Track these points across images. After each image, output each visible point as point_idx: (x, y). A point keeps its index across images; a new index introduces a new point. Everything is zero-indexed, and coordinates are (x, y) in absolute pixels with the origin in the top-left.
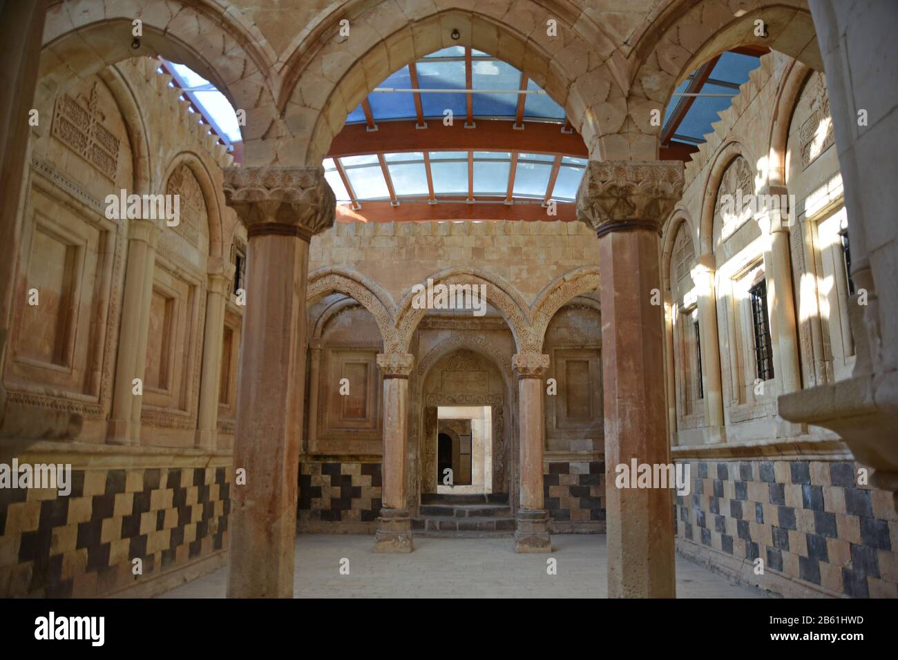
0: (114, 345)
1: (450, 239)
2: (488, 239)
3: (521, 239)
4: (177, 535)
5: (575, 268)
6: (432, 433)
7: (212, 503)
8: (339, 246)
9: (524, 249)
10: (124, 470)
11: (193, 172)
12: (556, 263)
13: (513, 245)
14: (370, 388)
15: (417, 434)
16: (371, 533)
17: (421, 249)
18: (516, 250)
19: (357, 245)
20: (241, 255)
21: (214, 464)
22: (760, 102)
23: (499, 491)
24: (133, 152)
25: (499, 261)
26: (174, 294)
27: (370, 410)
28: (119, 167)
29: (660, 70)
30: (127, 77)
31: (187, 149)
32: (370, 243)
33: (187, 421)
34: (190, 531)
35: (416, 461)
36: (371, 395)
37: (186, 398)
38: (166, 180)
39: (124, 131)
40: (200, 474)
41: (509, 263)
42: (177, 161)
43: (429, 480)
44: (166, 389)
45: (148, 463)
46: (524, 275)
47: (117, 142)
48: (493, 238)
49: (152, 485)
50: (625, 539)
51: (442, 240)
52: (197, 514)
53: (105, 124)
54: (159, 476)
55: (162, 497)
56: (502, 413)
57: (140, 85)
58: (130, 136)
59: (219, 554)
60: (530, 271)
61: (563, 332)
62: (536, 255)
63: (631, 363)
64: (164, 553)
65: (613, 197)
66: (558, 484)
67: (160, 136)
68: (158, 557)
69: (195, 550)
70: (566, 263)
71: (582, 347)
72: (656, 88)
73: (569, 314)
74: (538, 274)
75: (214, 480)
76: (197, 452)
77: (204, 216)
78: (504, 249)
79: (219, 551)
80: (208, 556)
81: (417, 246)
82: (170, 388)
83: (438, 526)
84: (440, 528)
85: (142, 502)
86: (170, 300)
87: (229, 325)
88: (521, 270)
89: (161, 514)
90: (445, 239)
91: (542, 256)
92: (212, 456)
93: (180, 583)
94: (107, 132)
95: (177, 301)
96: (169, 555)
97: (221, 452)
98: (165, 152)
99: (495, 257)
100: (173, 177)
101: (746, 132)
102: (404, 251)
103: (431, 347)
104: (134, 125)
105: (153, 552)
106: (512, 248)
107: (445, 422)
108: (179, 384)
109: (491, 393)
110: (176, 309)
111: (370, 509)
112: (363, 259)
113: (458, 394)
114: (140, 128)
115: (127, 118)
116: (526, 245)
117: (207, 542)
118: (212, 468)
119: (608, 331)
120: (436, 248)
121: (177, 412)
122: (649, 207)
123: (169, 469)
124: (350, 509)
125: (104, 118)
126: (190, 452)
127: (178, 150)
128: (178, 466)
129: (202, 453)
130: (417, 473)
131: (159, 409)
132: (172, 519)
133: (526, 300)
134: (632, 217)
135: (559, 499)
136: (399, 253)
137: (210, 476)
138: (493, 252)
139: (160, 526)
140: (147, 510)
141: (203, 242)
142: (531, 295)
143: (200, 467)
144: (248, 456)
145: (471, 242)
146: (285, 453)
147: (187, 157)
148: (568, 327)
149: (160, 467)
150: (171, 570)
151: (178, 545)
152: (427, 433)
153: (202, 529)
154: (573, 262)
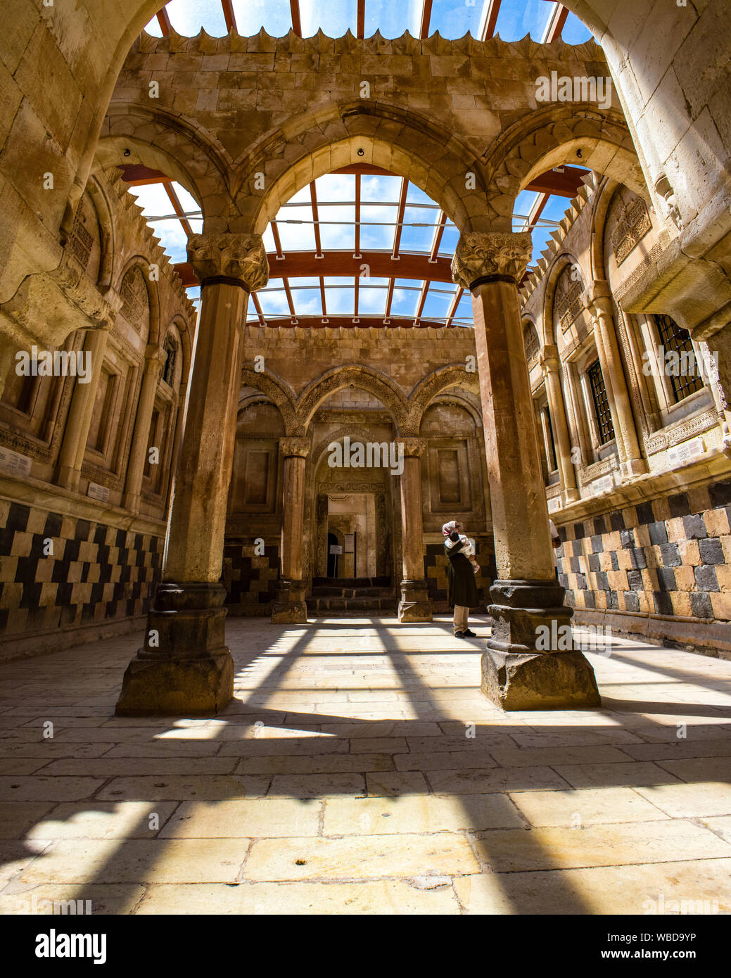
0: (67, 401)
1: (341, 342)
2: (373, 343)
3: (400, 342)
4: (97, 590)
5: (444, 365)
6: (323, 519)
7: (130, 567)
8: (251, 347)
9: (402, 350)
10: (61, 515)
11: (143, 273)
12: (428, 362)
13: (393, 347)
14: (271, 475)
15: (311, 517)
16: (267, 614)
17: (319, 349)
18: (395, 351)
19: (266, 346)
20: (172, 349)
21: (135, 529)
22: (580, 221)
23: (383, 575)
24: (102, 250)
25: (382, 359)
26: (117, 372)
27: (269, 495)
28: (90, 259)
29: (509, 174)
30: (106, 192)
31: (141, 254)
32: (277, 344)
33: (116, 482)
34: (109, 589)
35: (309, 544)
36: (271, 481)
37: (117, 462)
38: (123, 274)
39: (97, 233)
40: (122, 535)
41: (390, 362)
42: (133, 262)
43: (320, 564)
44: (102, 452)
45: (82, 513)
46: (403, 371)
47: (92, 240)
48: (377, 341)
49: (81, 537)
50: (508, 510)
51: (335, 343)
52: (116, 574)
53: (85, 225)
54: (89, 529)
55: (89, 550)
56: (383, 500)
57: (114, 200)
58: (101, 237)
59: (131, 620)
60: (408, 368)
61: (435, 425)
62: (412, 355)
63: (503, 382)
64: (85, 605)
65: (481, 258)
66: (435, 565)
67: (123, 240)
68: (80, 609)
69: (111, 610)
70: (437, 362)
71: (452, 438)
72: (507, 186)
73: (439, 410)
74: (414, 370)
75: (133, 545)
76: (123, 512)
77: (147, 310)
78: (386, 350)
79: (131, 617)
80: (121, 619)
81: (315, 347)
82: (105, 452)
83: (328, 605)
84: (330, 607)
85: (72, 551)
86: (112, 377)
87: (156, 407)
88: (400, 367)
89: (86, 566)
90: (338, 342)
91: (417, 356)
92: (135, 519)
93: (97, 639)
94: (85, 230)
95: (119, 378)
96: (89, 609)
97: (142, 517)
98: (125, 253)
99: (378, 356)
100: (128, 275)
101: (572, 245)
102: (304, 351)
103: (323, 438)
104: (106, 228)
105: (77, 603)
106: (392, 349)
107: (335, 517)
108: (112, 449)
109: (375, 482)
110: (117, 384)
111: (267, 591)
112: (270, 357)
113: (346, 483)
114: (110, 230)
115: (101, 222)
116: (404, 347)
117: (121, 606)
118: (133, 532)
119: (483, 359)
120: (331, 349)
121: (110, 473)
122: (508, 266)
123: (98, 524)
124: (249, 591)
125: (85, 221)
126: (116, 510)
127: (135, 253)
128: (105, 523)
129: (126, 513)
130: (311, 556)
131: (95, 467)
132: (95, 575)
133: (405, 391)
134: (496, 272)
135: (436, 579)
136: (300, 353)
137: (130, 538)
138: (377, 352)
139: (84, 579)
140: (76, 560)
141: (144, 330)
142: (408, 387)
143: (123, 528)
144: (191, 459)
145: (359, 344)
146: (222, 457)
147: (141, 261)
148: (438, 421)
149: (90, 520)
150: (89, 625)
151: (97, 602)
152: (319, 519)
153: (119, 588)
154: (442, 361)
